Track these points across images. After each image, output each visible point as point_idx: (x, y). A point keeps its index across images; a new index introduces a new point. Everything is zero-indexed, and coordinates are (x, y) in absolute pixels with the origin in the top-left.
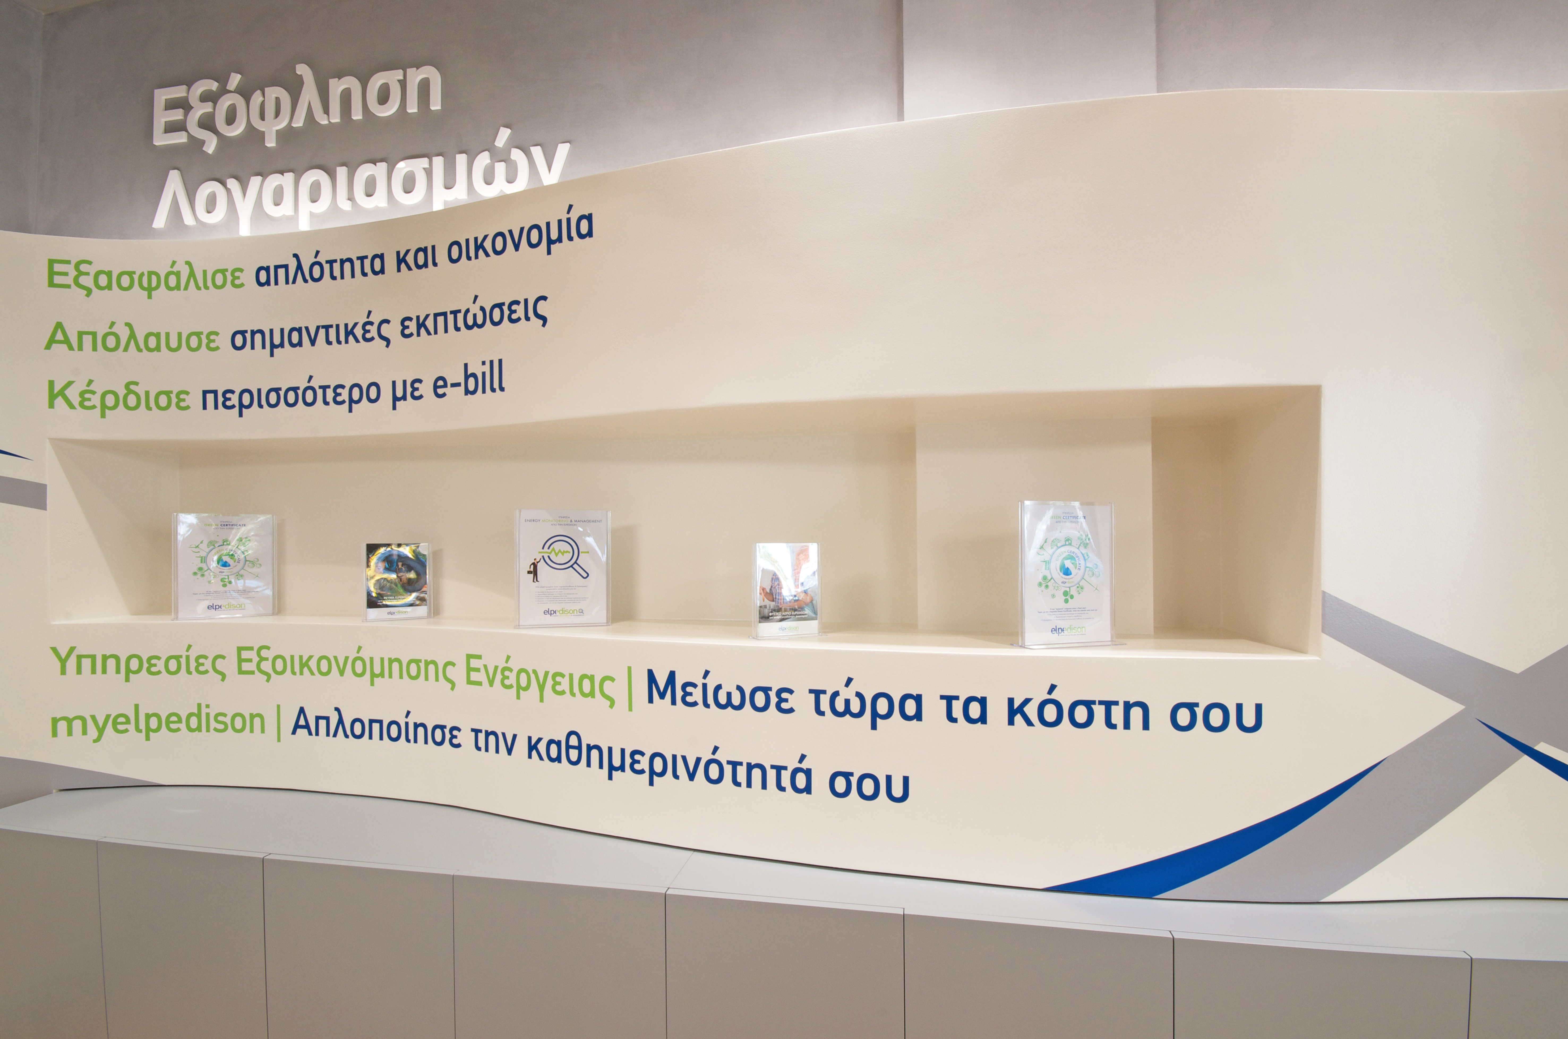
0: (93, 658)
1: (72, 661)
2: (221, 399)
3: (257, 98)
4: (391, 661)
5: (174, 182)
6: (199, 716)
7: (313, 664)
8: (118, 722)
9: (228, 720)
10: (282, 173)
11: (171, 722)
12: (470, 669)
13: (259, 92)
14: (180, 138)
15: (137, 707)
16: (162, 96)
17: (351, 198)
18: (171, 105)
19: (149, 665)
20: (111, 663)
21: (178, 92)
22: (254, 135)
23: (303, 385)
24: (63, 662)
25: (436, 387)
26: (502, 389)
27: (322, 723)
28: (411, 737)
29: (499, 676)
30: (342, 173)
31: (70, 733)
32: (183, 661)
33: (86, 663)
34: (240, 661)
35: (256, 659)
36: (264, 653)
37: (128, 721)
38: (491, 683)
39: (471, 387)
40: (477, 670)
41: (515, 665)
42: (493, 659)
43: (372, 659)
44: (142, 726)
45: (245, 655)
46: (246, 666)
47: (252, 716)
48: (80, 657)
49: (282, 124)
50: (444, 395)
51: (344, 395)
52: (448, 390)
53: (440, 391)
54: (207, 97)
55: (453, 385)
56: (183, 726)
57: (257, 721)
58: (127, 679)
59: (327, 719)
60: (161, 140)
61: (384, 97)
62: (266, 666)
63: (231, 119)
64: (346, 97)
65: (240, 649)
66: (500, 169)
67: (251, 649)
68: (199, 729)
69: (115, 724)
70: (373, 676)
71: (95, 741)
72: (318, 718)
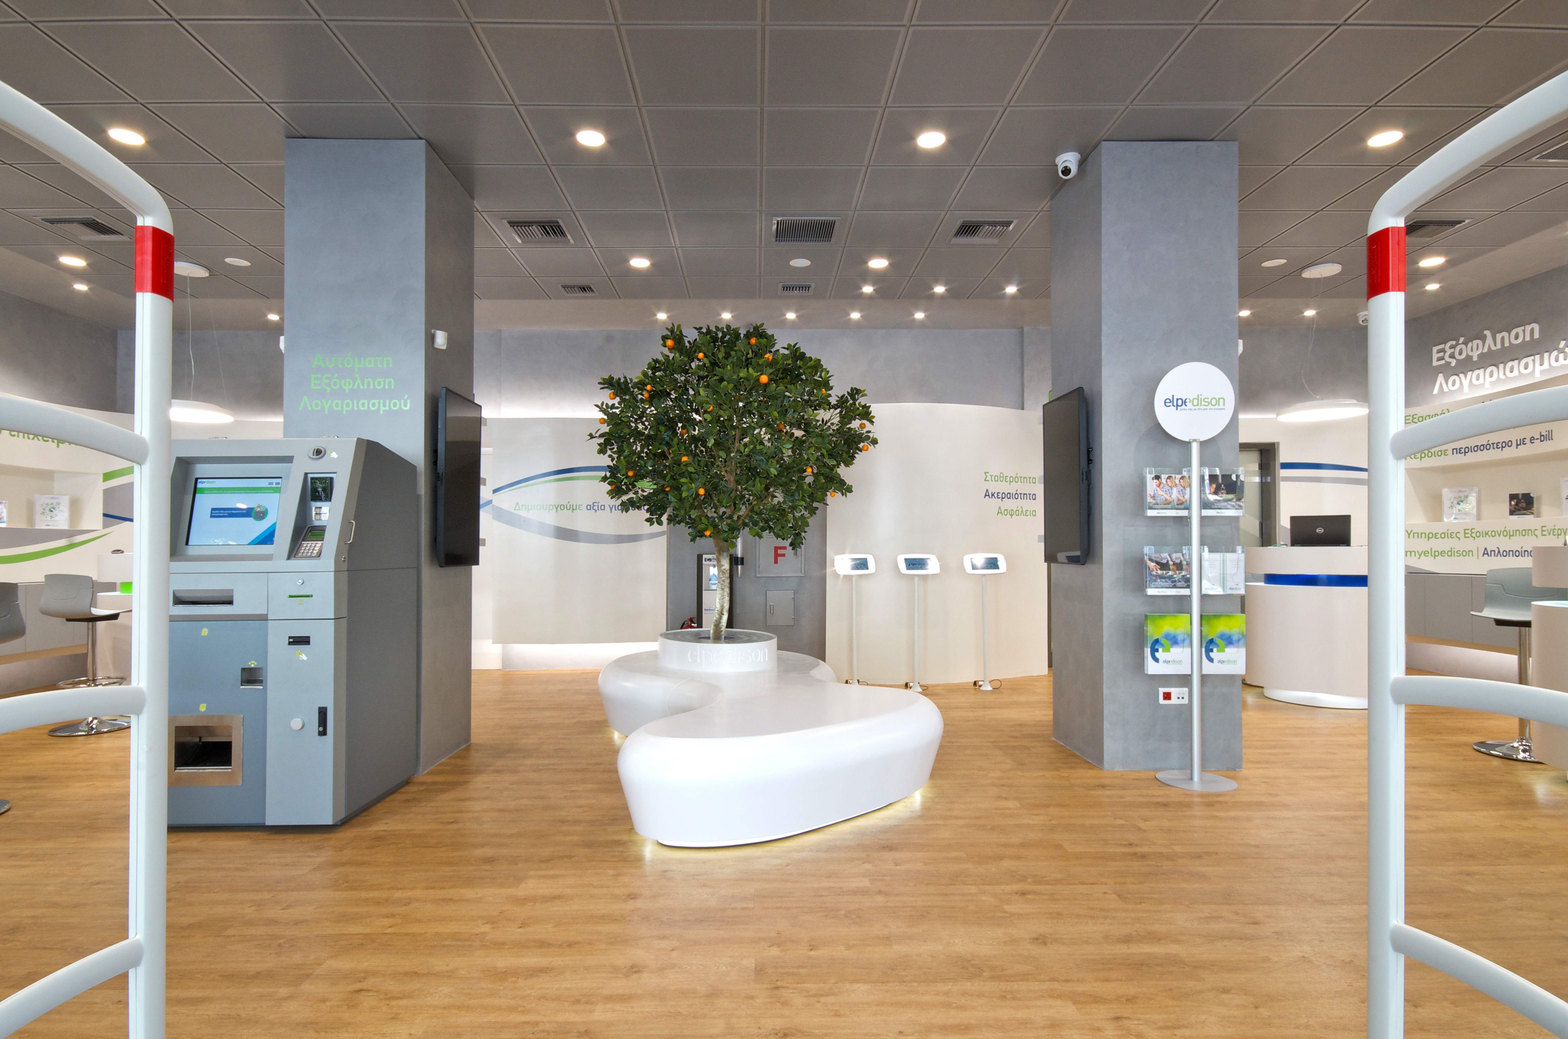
0: (1418, 533)
1: (1412, 534)
2: (1458, 451)
3: (1470, 345)
4: (1516, 531)
5: (1441, 378)
6: (1451, 551)
7: (1489, 533)
8: (1425, 553)
9: (1461, 553)
10: (1479, 369)
11: (1442, 553)
12: (1542, 531)
13: (1470, 343)
14: (1443, 362)
15: (1431, 549)
16: (1435, 349)
17: (1505, 374)
18: (1439, 352)
19: (1435, 536)
20: (1423, 535)
21: (1442, 346)
22: (1469, 358)
23: (1486, 443)
24: (1409, 534)
25: (1531, 440)
26: (1552, 439)
27: (1493, 553)
28: (1523, 555)
29: (1552, 532)
30: (1501, 366)
31: (1411, 556)
32: (1446, 534)
33: (1416, 535)
34: (1465, 533)
35: (1470, 533)
36: (1473, 531)
37: (1428, 553)
38: (1549, 534)
39: (1542, 439)
40: (1545, 531)
41: (1557, 528)
42: (1550, 527)
43: (1510, 531)
44: (1433, 554)
45: (1466, 531)
46: (1467, 535)
47: (1469, 551)
48: (1414, 533)
49: (1479, 352)
50: (1533, 443)
51: (1500, 445)
52: (1535, 441)
53: (1532, 441)
54: (1451, 347)
55: (1537, 439)
56: (1446, 555)
57: (1471, 553)
58: (1428, 540)
59: (1494, 551)
60: (1435, 363)
61: (1517, 337)
62: (1474, 535)
63: (1460, 354)
64: (1503, 339)
65: (1465, 530)
66: (1561, 356)
67: (1468, 529)
68: (1451, 556)
69: (1424, 553)
70: (1510, 536)
71: (1419, 558)
72: (1491, 551)
